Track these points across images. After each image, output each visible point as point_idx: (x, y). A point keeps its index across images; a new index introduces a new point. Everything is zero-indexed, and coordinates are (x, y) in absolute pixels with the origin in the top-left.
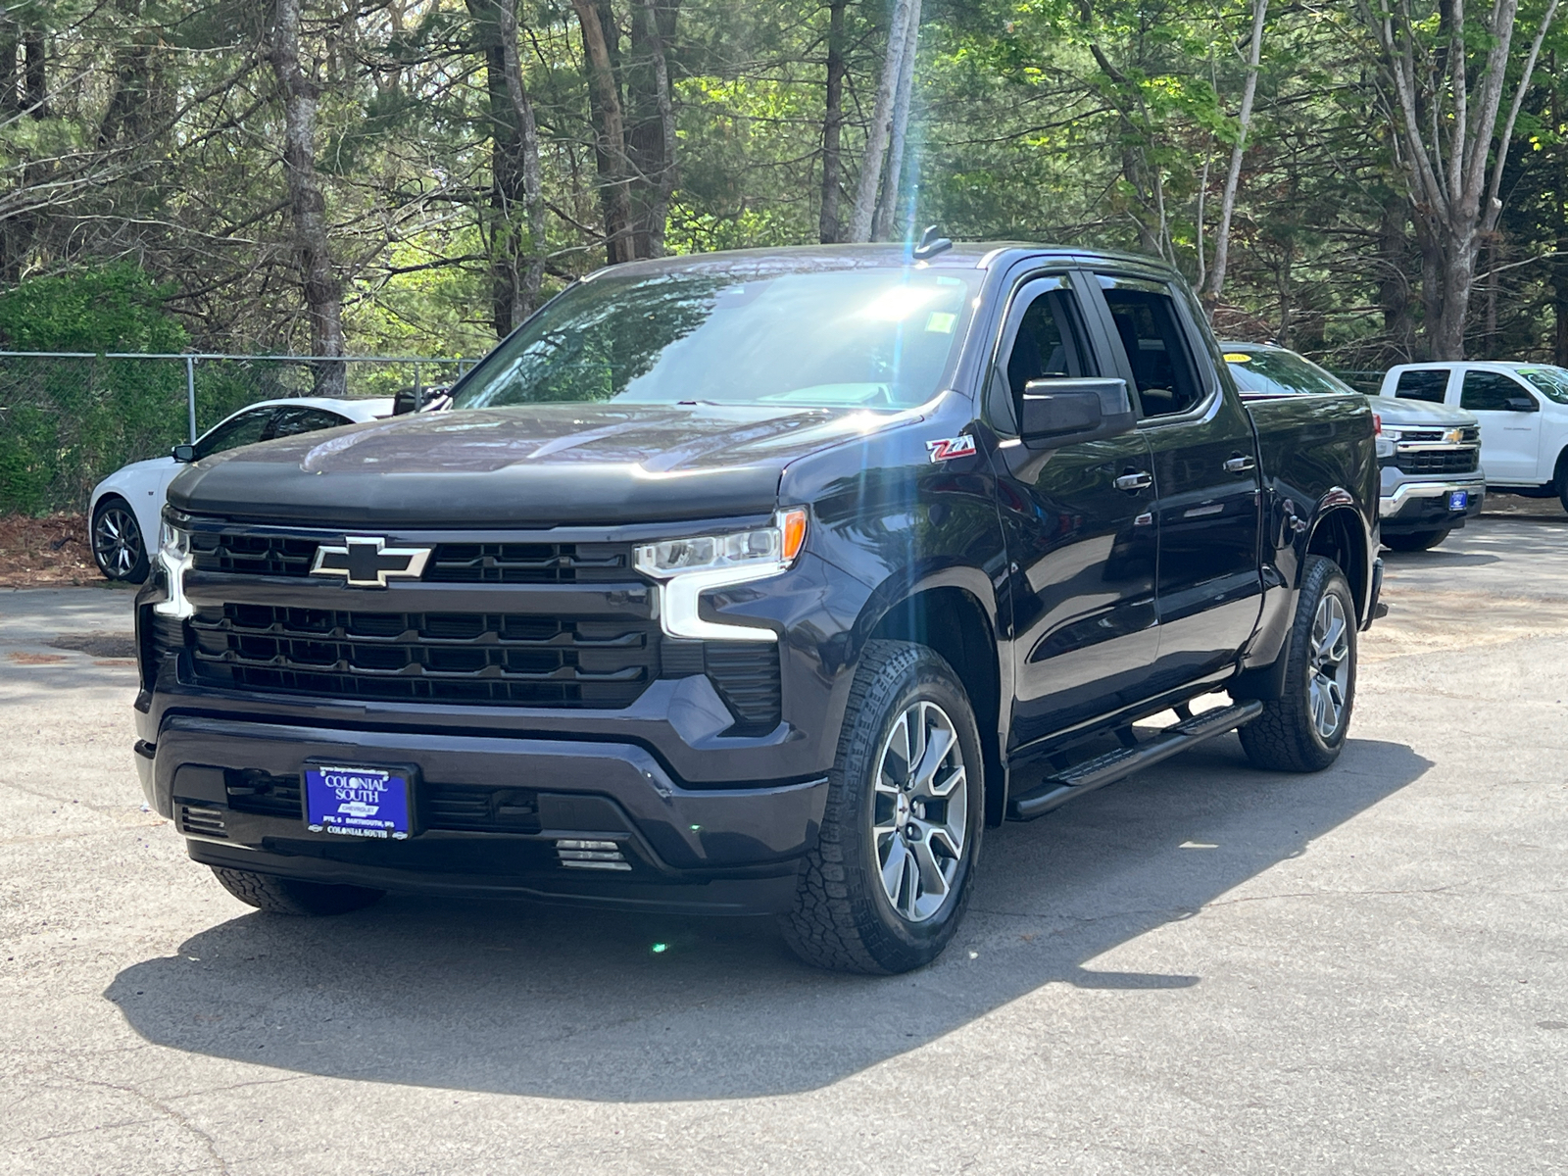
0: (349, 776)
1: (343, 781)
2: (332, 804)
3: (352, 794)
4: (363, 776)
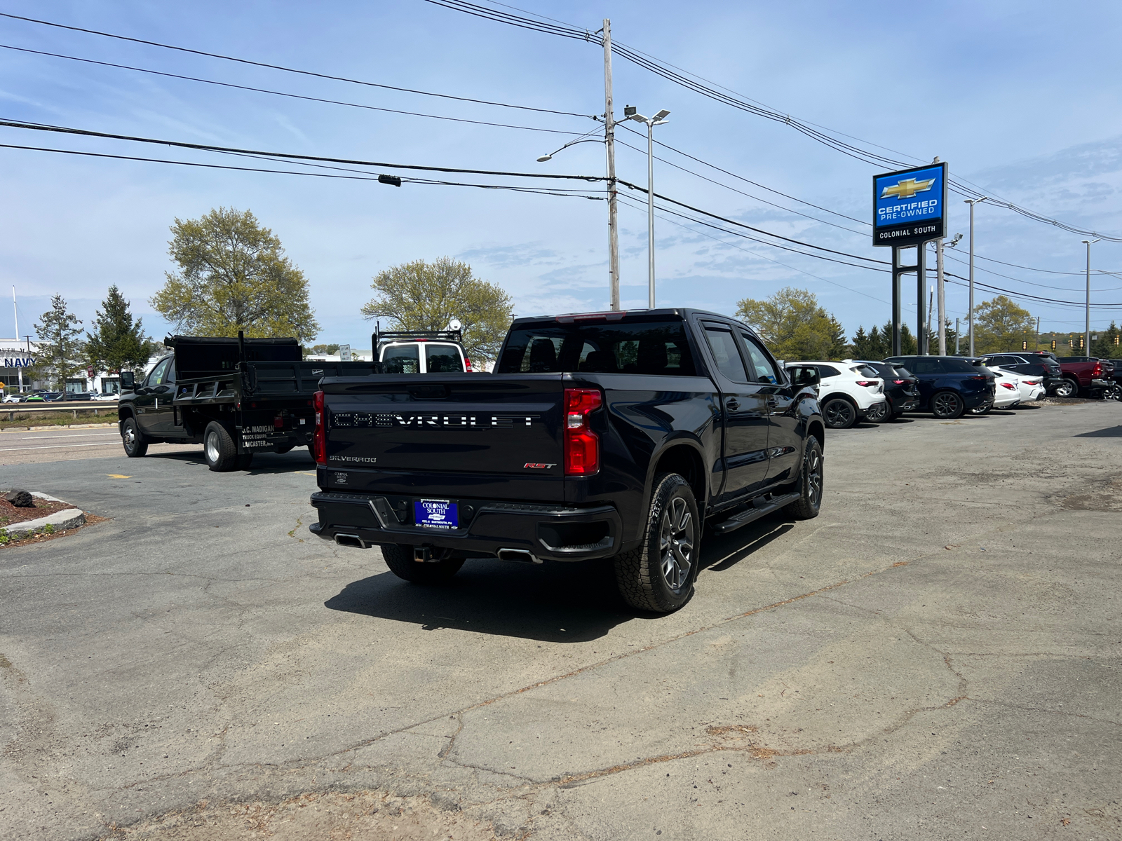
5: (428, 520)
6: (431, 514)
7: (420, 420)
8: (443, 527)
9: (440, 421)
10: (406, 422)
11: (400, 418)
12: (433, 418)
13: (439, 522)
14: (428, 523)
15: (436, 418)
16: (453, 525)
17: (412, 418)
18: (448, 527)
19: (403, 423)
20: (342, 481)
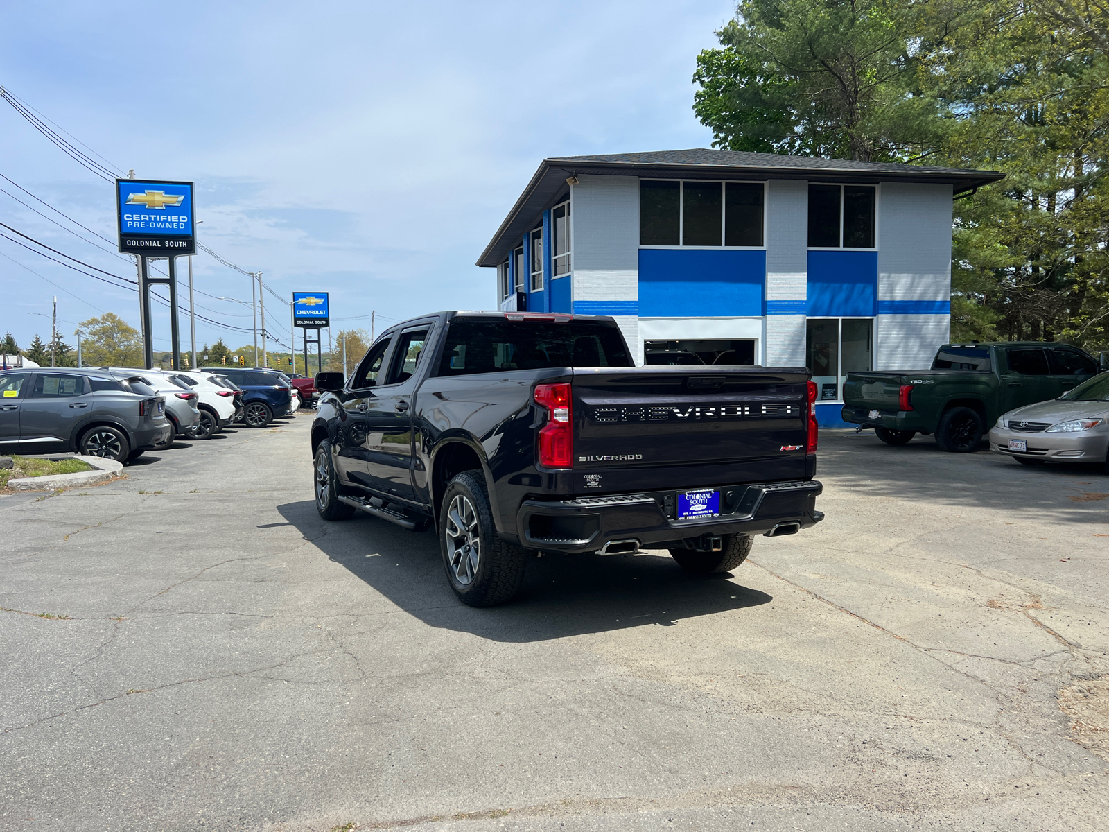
5: (689, 511)
6: (693, 505)
7: (698, 412)
8: (706, 516)
9: (718, 412)
10: (684, 414)
11: (677, 411)
12: (711, 409)
13: (700, 512)
14: (689, 515)
15: (713, 409)
16: (714, 512)
17: (690, 410)
18: (710, 515)
19: (680, 415)
20: (593, 484)
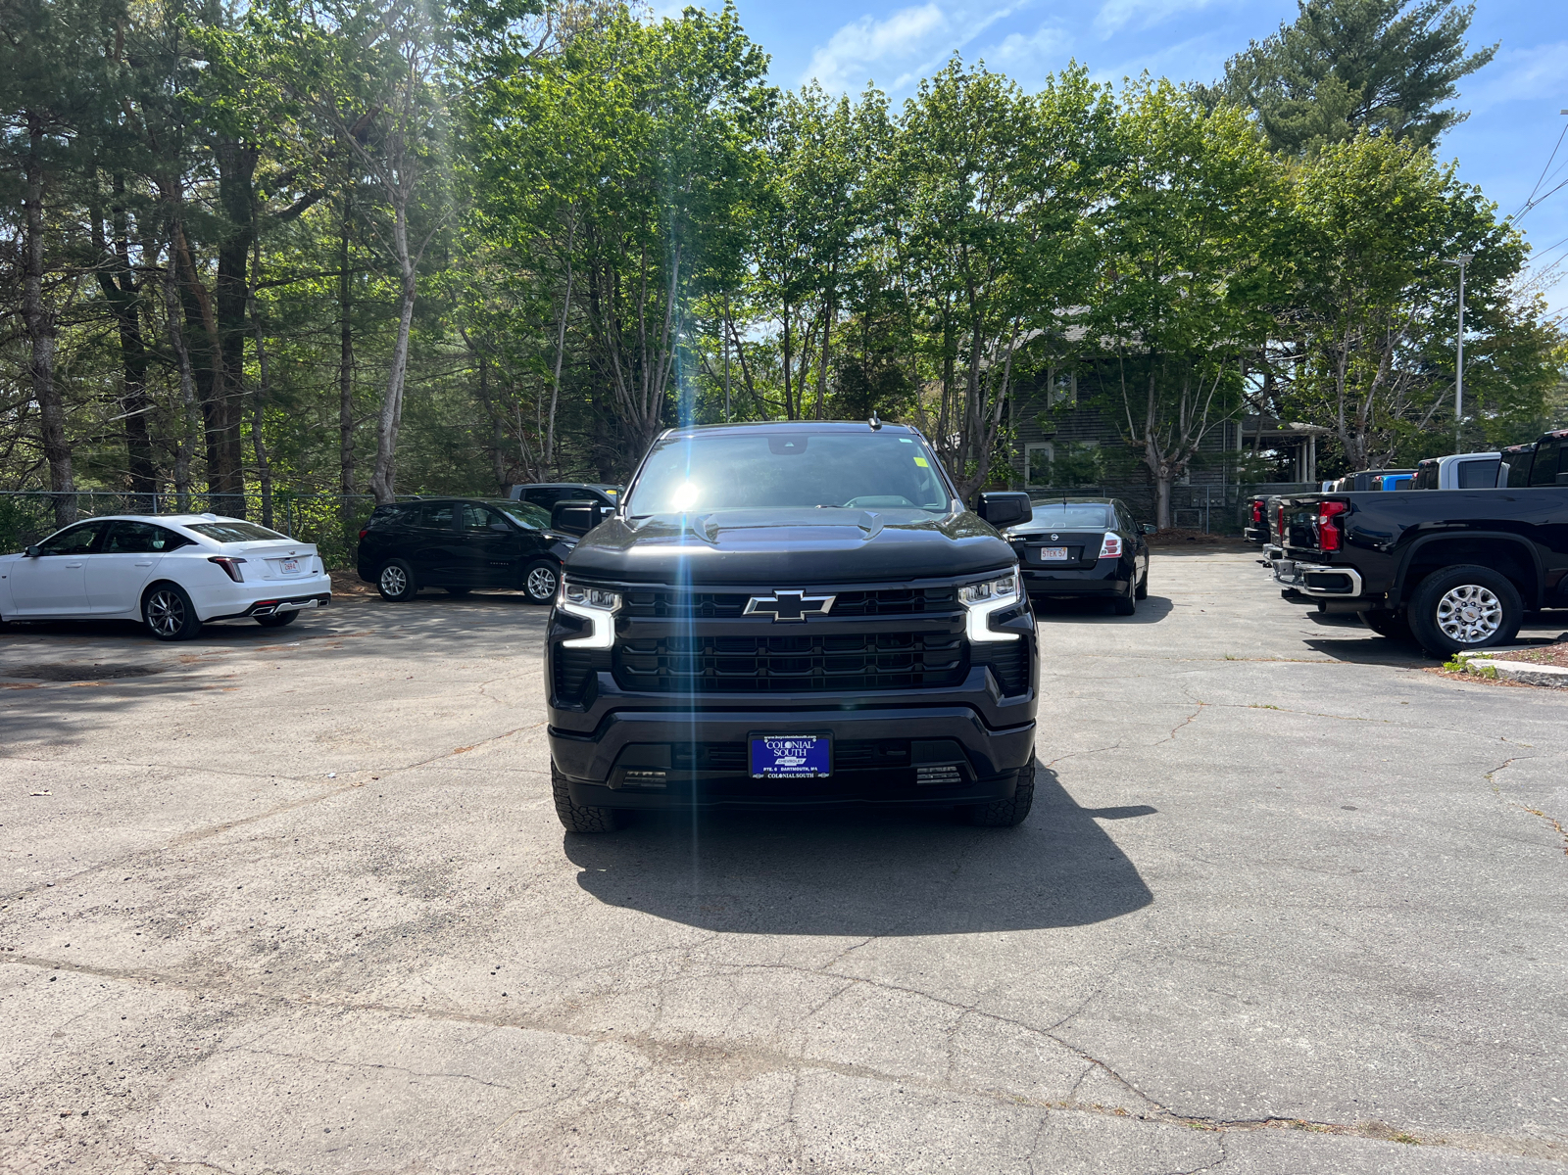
0: (785, 741)
1: (780, 745)
2: (770, 759)
3: (787, 752)
4: (795, 740)
